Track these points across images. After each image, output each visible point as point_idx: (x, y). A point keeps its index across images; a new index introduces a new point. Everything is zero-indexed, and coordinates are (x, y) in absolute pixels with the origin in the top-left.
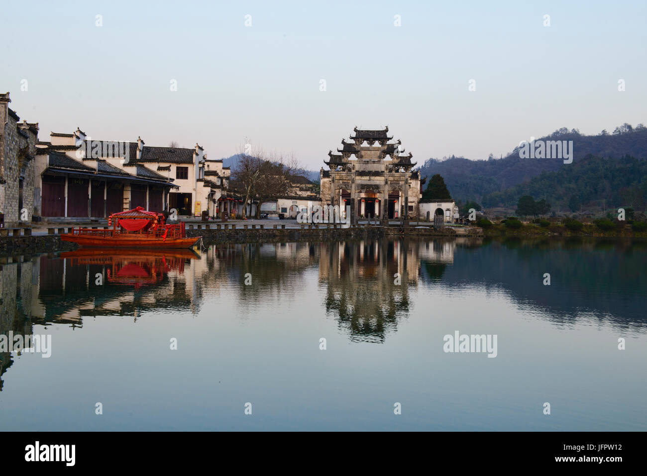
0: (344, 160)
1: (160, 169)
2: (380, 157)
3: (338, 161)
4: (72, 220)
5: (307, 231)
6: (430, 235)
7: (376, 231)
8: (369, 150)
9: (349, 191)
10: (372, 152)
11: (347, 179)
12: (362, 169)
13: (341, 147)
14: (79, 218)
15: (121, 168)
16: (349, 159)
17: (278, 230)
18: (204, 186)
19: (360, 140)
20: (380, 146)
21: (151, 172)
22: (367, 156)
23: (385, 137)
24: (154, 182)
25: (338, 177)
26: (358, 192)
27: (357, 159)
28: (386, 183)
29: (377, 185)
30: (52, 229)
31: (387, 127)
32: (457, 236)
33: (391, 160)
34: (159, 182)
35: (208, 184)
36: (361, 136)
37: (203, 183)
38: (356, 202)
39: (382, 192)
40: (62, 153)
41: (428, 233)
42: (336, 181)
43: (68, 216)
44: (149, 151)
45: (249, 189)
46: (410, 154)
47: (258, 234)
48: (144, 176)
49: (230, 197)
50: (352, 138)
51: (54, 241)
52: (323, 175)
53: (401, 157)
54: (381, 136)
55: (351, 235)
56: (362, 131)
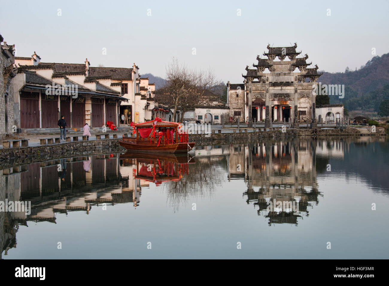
0: (259, 74)
1: (112, 85)
2: (290, 70)
3: (254, 74)
4: (47, 131)
5: (239, 135)
6: (338, 135)
7: (291, 132)
8: (280, 64)
9: (264, 100)
10: (283, 66)
11: (262, 89)
12: (275, 81)
13: (257, 63)
14: (52, 129)
15: (82, 85)
16: (264, 72)
17: (216, 134)
18: (141, 99)
19: (273, 55)
20: (290, 60)
21: (106, 87)
22: (279, 69)
23: (294, 53)
24: (110, 96)
25: (254, 88)
26: (272, 100)
27: (270, 72)
28: (296, 91)
29: (288, 94)
30: (44, 139)
31: (295, 44)
32: (361, 135)
33: (300, 72)
34: (114, 96)
35: (143, 97)
36: (274, 52)
37: (140, 97)
38: (270, 109)
39: (293, 99)
40: (33, 72)
41: (335, 134)
42: (253, 91)
43: (43, 127)
44: (95, 71)
45: (177, 100)
46: (316, 66)
47: (201, 138)
48: (102, 91)
49: (161, 108)
50: (265, 54)
51: (47, 151)
52: (230, 88)
53: (308, 69)
54: (292, 52)
55: (272, 137)
56: (274, 48)
